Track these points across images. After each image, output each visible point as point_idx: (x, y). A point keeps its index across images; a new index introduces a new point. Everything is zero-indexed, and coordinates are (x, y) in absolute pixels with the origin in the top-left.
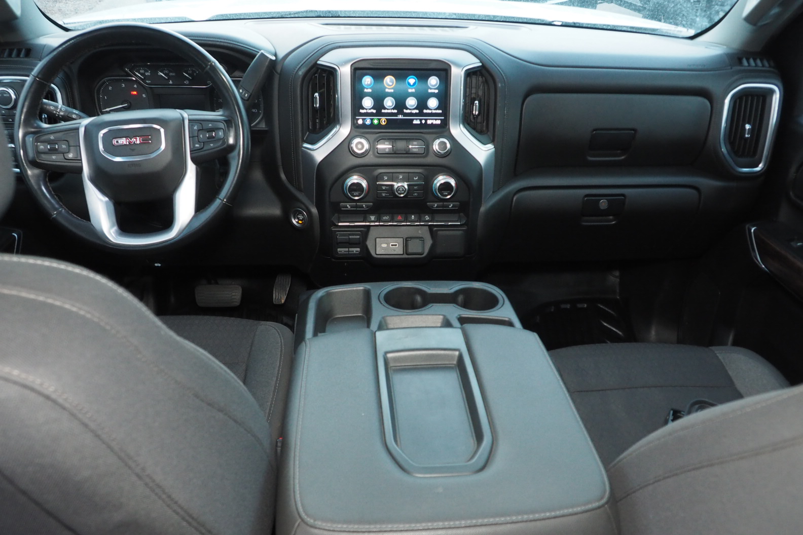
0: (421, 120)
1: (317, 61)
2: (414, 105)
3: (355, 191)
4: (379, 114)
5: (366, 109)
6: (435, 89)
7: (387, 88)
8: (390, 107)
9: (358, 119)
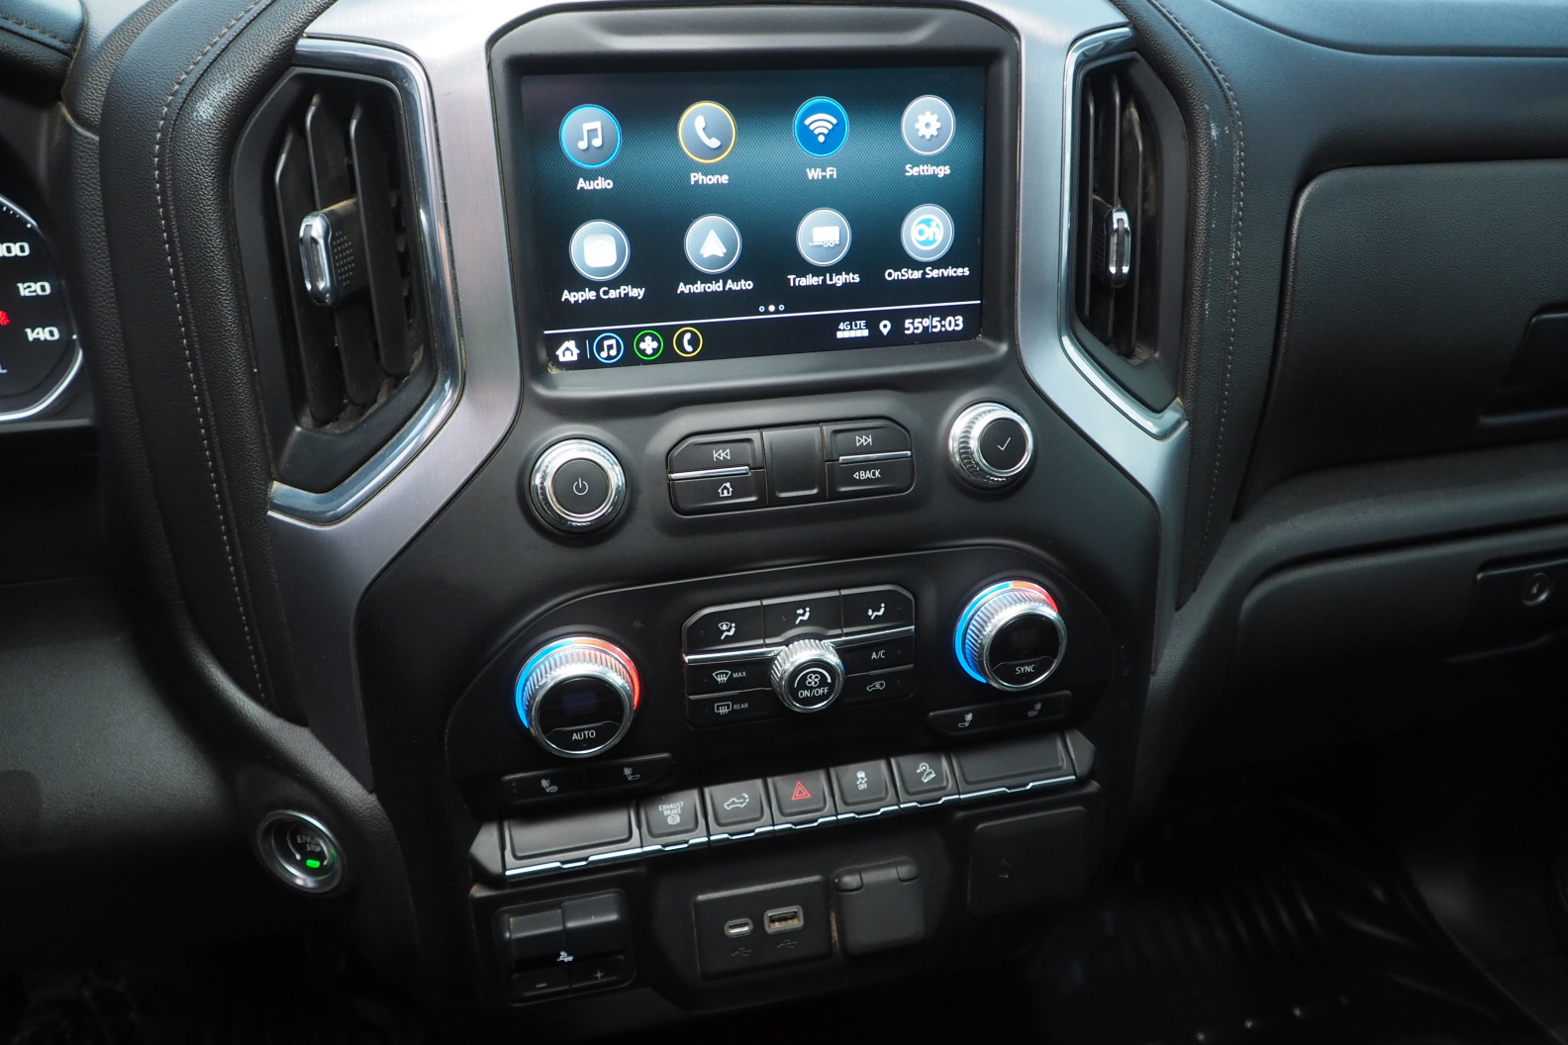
0: (872, 321)
1: (296, 39)
2: (839, 246)
3: (579, 719)
4: (663, 305)
5: (595, 286)
6: (935, 161)
7: (699, 168)
8: (716, 261)
9: (560, 339)
